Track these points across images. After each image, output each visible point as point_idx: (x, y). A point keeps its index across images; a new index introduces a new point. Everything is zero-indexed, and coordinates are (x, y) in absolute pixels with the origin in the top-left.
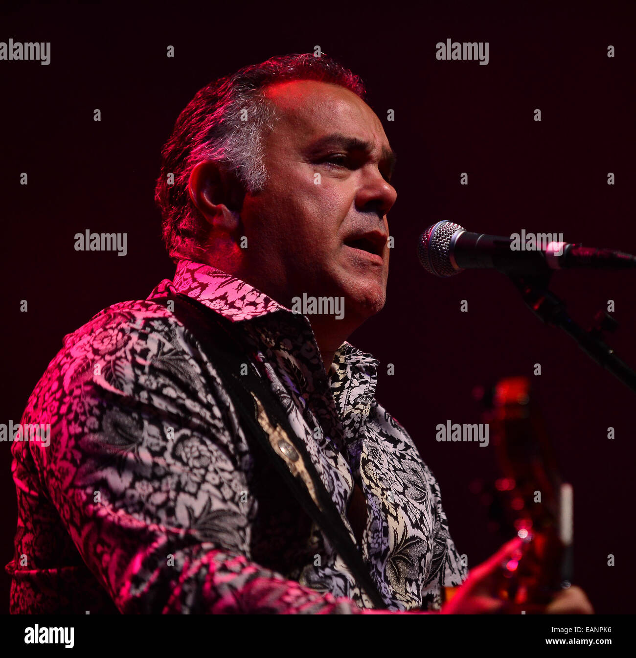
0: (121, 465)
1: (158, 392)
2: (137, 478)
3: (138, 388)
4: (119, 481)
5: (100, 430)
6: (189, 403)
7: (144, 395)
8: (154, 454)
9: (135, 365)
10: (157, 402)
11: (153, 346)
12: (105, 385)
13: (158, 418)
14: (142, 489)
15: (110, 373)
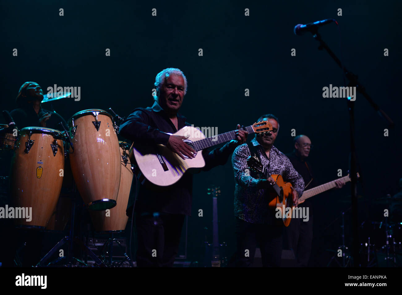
0: (237, 162)
1: (241, 154)
2: (238, 164)
3: (240, 154)
4: (236, 164)
5: (235, 158)
6: (245, 155)
7: (240, 155)
8: (240, 161)
9: (240, 151)
10: (241, 156)
11: (242, 149)
12: (237, 154)
13: (241, 157)
14: (238, 165)
15: (237, 153)
